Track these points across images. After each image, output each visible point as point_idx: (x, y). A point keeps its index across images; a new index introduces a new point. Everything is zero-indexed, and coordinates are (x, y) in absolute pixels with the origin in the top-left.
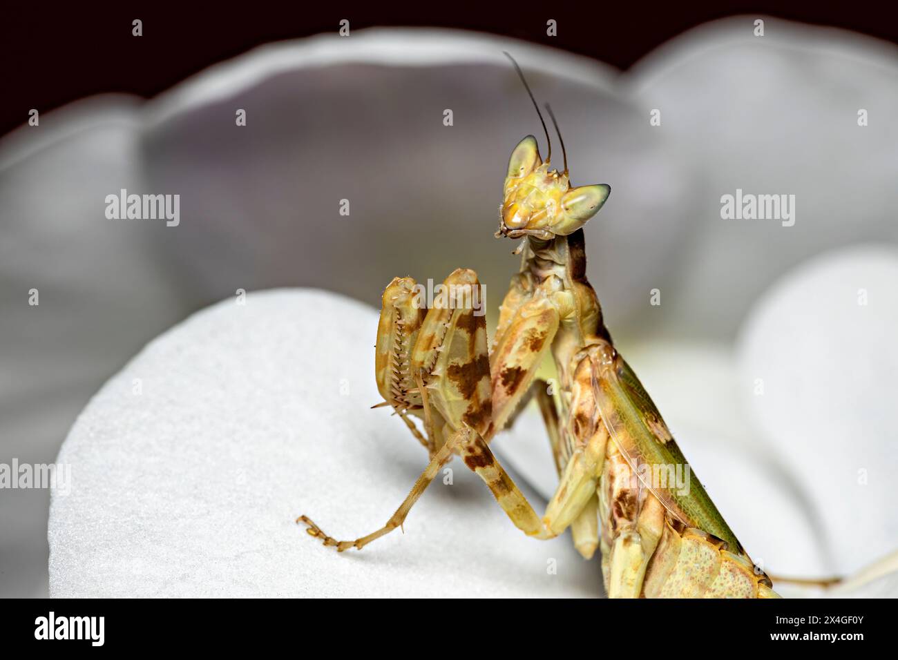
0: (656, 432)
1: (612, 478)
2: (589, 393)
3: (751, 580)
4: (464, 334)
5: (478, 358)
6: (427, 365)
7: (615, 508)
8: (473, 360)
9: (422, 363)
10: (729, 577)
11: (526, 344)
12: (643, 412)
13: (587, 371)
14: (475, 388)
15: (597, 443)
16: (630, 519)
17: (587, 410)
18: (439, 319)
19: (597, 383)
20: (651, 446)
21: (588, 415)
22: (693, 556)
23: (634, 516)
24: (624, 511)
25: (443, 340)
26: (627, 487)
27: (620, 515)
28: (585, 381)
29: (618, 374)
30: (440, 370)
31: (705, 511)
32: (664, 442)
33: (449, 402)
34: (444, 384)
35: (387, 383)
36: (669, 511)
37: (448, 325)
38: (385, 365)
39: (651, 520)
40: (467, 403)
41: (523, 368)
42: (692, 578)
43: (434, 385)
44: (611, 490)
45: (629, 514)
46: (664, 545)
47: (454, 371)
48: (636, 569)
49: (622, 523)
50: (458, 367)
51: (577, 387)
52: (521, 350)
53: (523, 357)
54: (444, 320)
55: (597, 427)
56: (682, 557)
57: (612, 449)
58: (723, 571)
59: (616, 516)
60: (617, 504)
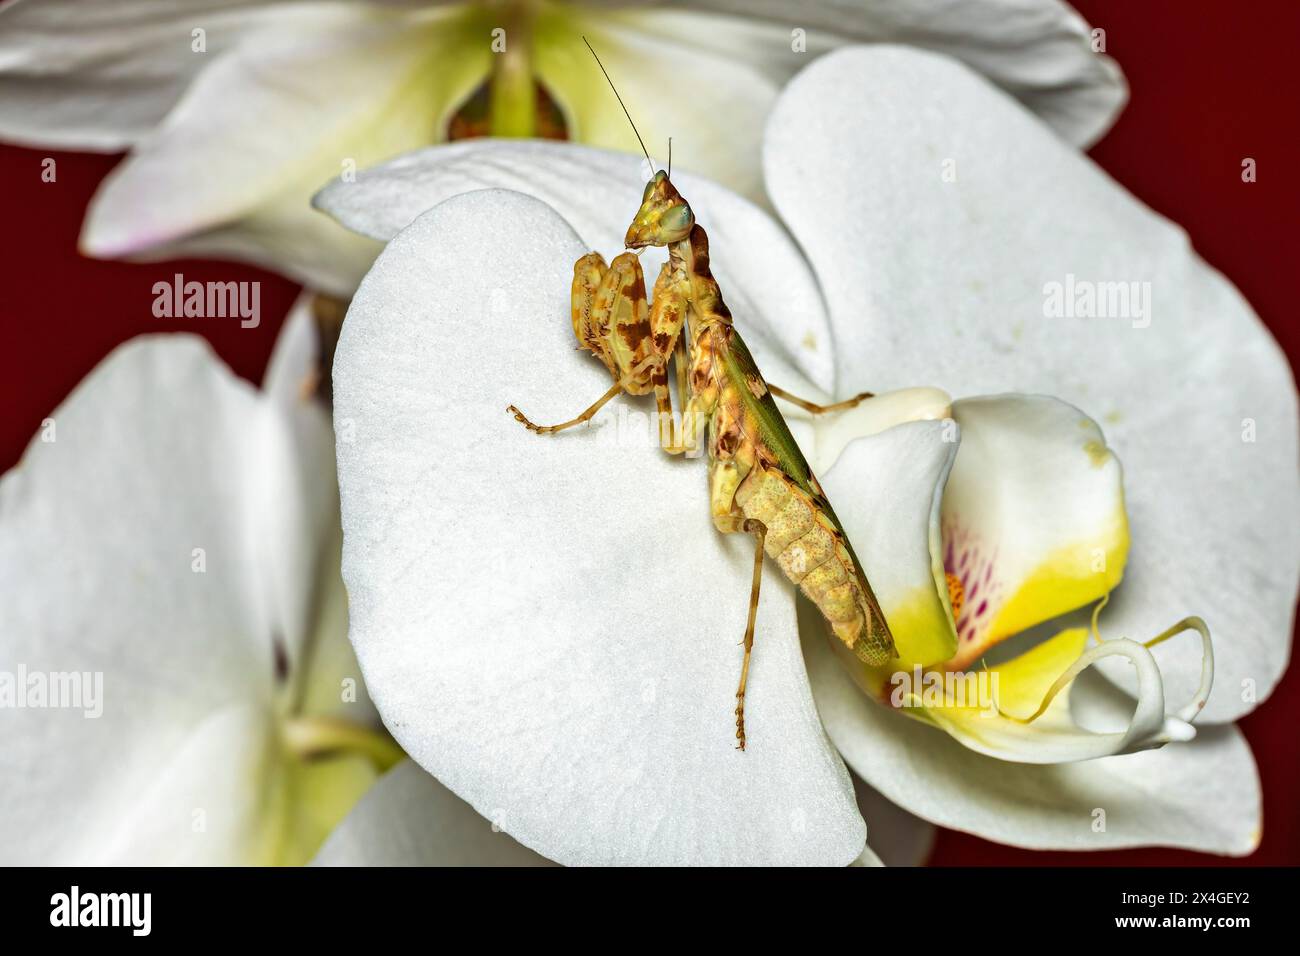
0: (754, 390)
1: (721, 421)
2: (707, 358)
3: (812, 508)
4: (628, 300)
5: (641, 320)
6: (601, 321)
7: (720, 443)
8: (637, 322)
9: (598, 319)
10: (796, 503)
11: (666, 317)
12: (746, 373)
13: (707, 341)
14: (638, 344)
15: (709, 395)
16: (730, 452)
17: (704, 368)
18: (610, 287)
19: (712, 350)
20: (750, 402)
21: (704, 372)
22: (773, 485)
23: (734, 450)
24: (726, 446)
25: (612, 303)
26: (731, 429)
27: (724, 448)
28: (705, 348)
29: (729, 345)
30: (612, 326)
31: (785, 450)
32: (759, 397)
33: (618, 351)
34: (614, 336)
35: (581, 332)
36: (759, 452)
37: (616, 292)
38: (578, 317)
39: (745, 455)
40: (633, 354)
41: (668, 334)
42: (771, 500)
43: (609, 337)
44: (719, 429)
45: (730, 448)
46: (754, 473)
47: (622, 328)
48: (733, 484)
49: (724, 453)
50: (624, 325)
51: (699, 350)
52: (664, 321)
53: (666, 326)
55: (710, 382)
56: (765, 485)
57: (722, 402)
58: (792, 500)
59: (720, 448)
60: (722, 440)
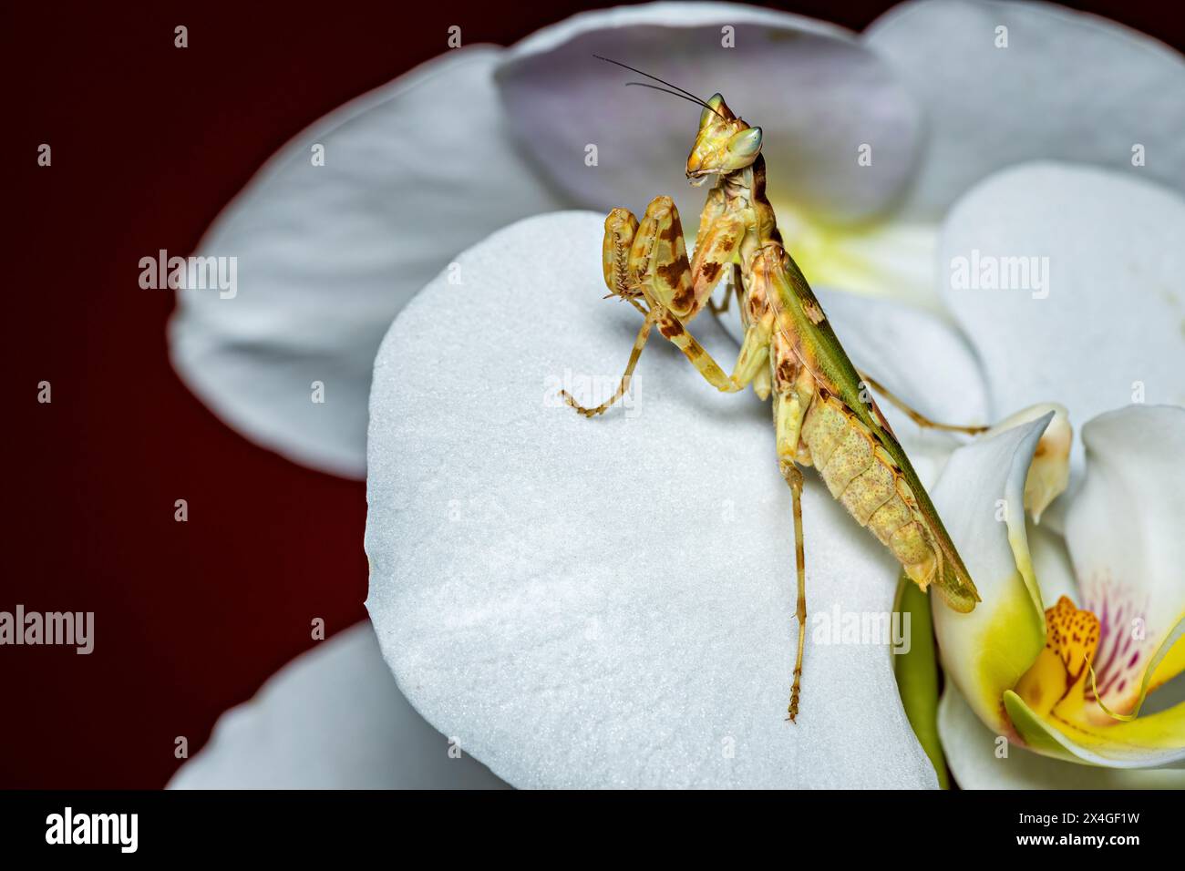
0: (810, 315)
1: (777, 349)
2: (761, 283)
3: (870, 443)
4: (667, 243)
5: (679, 258)
6: (641, 267)
7: (779, 373)
8: (676, 260)
9: (638, 266)
10: (856, 438)
11: (720, 246)
12: (802, 299)
13: (761, 265)
14: (679, 280)
15: (766, 321)
16: (790, 381)
17: (760, 295)
18: (646, 235)
19: (768, 274)
20: (806, 327)
21: (761, 299)
22: (832, 418)
23: (793, 379)
24: (785, 375)
25: (651, 249)
26: (788, 357)
27: (783, 378)
28: (758, 273)
29: (784, 268)
30: (651, 270)
31: (844, 377)
32: (816, 323)
33: (660, 293)
34: (655, 280)
35: (613, 282)
36: (818, 381)
37: (654, 238)
38: (611, 271)
39: (806, 383)
40: (675, 291)
41: (719, 263)
42: (830, 434)
43: (649, 282)
44: (776, 358)
45: (789, 377)
46: (814, 404)
47: (662, 270)
48: (796, 418)
49: (784, 383)
50: (664, 267)
51: (753, 276)
52: (717, 251)
53: (718, 255)
54: (650, 235)
55: (767, 308)
56: (824, 417)
57: (777, 328)
58: (851, 433)
59: (780, 379)
60: (780, 370)
